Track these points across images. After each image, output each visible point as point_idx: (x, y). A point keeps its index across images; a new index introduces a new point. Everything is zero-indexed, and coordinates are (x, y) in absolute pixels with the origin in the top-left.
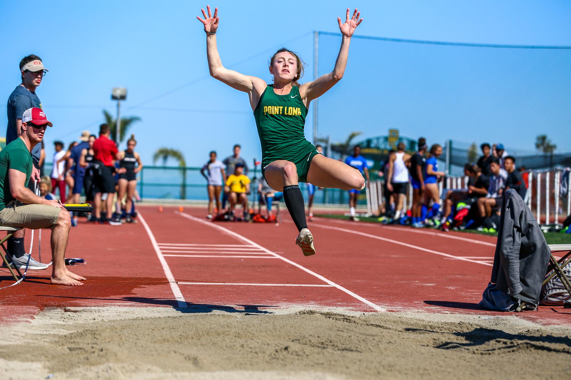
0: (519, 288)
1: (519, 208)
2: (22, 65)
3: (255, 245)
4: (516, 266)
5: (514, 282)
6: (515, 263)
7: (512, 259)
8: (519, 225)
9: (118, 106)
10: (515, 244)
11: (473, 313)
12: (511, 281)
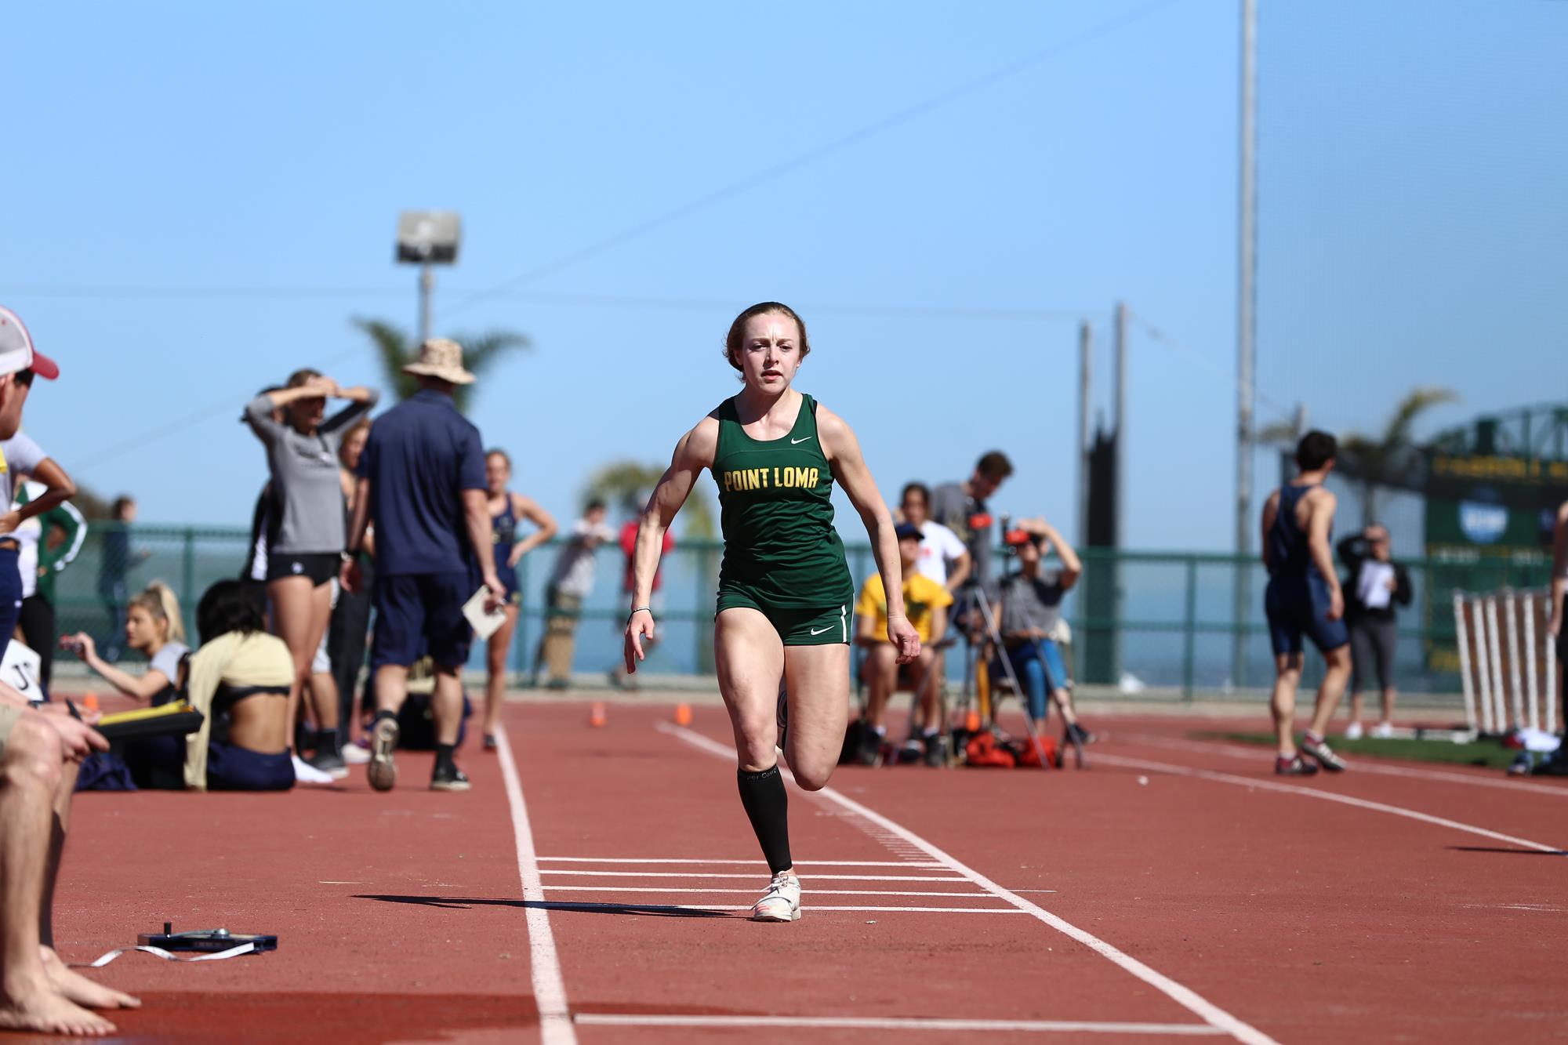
3: (947, 861)
9: (424, 288)
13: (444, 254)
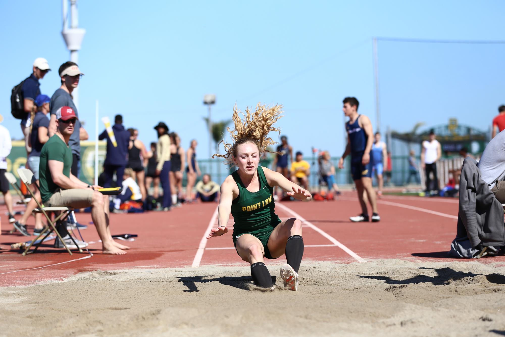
0: (478, 240)
1: (471, 172)
2: (60, 71)
4: (473, 222)
5: (472, 236)
6: (472, 220)
7: (469, 217)
8: (473, 186)
9: (209, 110)
10: (471, 203)
11: (441, 261)
12: (470, 235)
13: (213, 102)
